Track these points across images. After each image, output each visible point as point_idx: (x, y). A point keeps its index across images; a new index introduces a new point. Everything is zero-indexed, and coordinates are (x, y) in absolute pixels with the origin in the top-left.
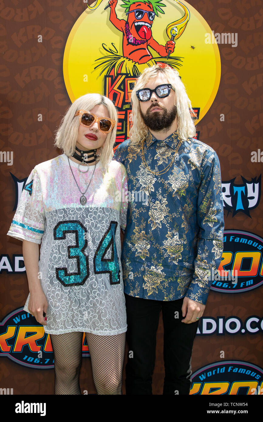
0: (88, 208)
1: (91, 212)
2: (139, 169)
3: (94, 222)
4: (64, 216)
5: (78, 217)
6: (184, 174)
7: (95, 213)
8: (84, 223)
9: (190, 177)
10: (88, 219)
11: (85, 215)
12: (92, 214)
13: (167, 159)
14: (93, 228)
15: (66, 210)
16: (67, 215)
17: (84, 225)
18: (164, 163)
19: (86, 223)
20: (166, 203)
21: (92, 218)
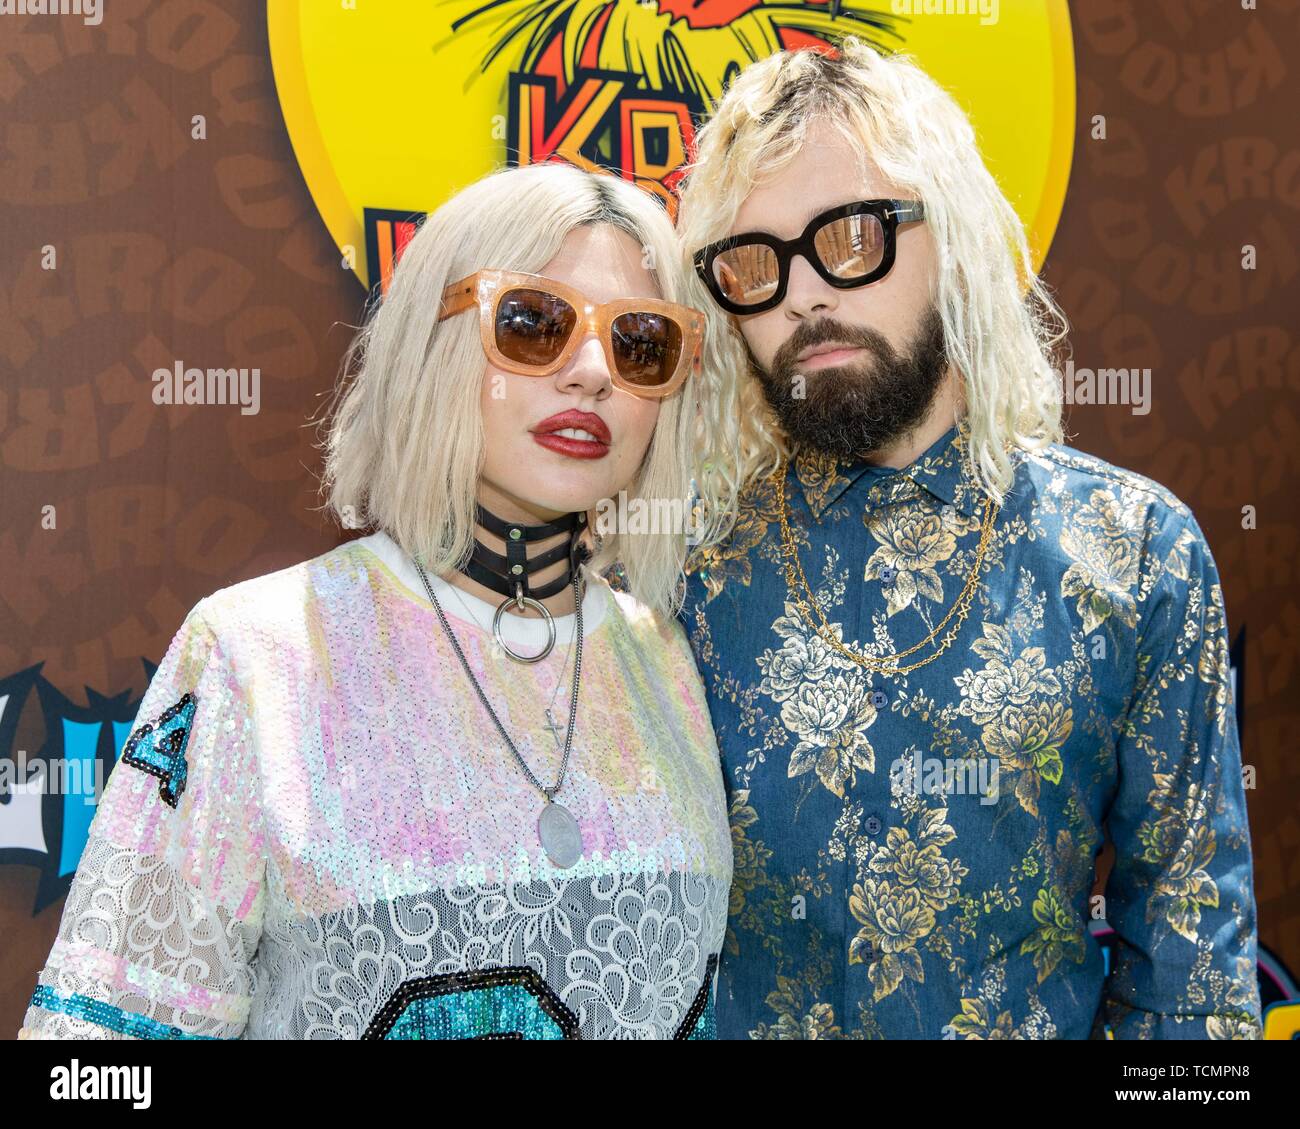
0: (588, 881)
1: (606, 907)
2: (777, 643)
3: (622, 973)
4: (436, 941)
5: (529, 940)
6: (1043, 658)
7: (630, 910)
8: (565, 980)
9: (1078, 675)
10: (584, 953)
11: (567, 931)
12: (609, 916)
13: (934, 574)
14: (615, 1013)
15: (451, 898)
16: (458, 932)
17: (563, 997)
18: (922, 599)
19: (576, 980)
20: (944, 835)
21: (610, 948)
